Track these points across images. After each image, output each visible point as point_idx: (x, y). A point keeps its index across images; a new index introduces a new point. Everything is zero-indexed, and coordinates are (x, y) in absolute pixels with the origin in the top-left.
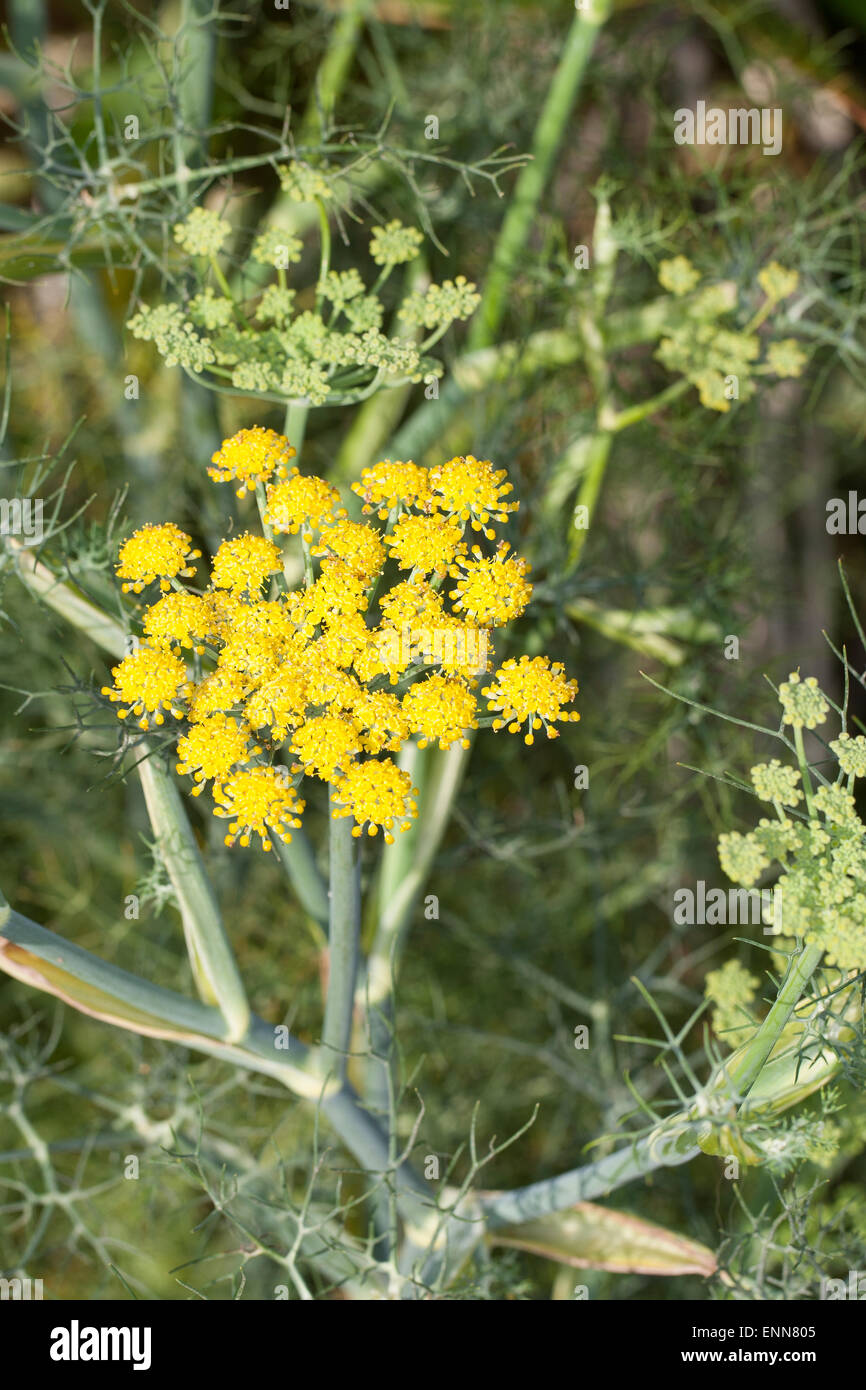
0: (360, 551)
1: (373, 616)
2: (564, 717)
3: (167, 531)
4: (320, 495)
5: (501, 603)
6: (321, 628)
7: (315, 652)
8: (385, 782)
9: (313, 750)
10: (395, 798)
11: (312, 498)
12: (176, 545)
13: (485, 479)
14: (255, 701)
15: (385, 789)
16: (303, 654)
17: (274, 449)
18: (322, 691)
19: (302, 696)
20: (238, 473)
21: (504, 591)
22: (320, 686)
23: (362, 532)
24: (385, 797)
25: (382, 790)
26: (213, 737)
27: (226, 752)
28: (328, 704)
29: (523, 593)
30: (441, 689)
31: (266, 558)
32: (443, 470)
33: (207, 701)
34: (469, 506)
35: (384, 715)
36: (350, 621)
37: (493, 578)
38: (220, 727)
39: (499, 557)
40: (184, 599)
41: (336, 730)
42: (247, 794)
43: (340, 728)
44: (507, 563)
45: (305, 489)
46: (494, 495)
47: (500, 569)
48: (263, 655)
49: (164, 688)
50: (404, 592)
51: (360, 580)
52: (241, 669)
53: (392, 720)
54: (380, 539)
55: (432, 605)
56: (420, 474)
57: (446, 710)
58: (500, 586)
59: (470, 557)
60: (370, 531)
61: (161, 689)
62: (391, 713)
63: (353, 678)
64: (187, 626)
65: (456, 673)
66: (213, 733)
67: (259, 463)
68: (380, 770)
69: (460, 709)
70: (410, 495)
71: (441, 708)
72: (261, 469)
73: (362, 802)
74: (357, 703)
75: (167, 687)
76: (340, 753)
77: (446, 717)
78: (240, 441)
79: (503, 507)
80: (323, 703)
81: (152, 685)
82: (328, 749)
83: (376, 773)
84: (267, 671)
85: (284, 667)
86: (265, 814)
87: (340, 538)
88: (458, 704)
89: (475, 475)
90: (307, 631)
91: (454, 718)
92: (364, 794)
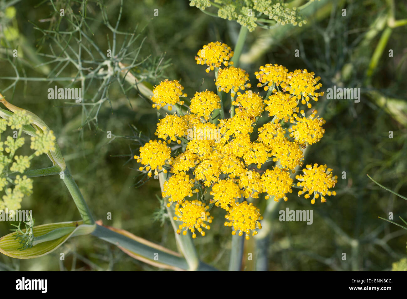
0: (253, 106)
1: (254, 137)
2: (329, 194)
3: (173, 84)
4: (240, 77)
5: (310, 137)
6: (232, 138)
7: (228, 148)
8: (248, 214)
9: (219, 196)
10: (252, 222)
11: (236, 78)
12: (176, 91)
13: (310, 82)
14: (199, 168)
15: (248, 217)
16: (223, 148)
17: (223, 53)
18: (228, 168)
19: (219, 169)
20: (207, 62)
21: (312, 132)
22: (227, 165)
23: (255, 98)
24: (247, 221)
25: (246, 217)
26: (178, 184)
27: (183, 191)
28: (230, 174)
29: (320, 133)
30: (278, 174)
31: (213, 103)
32: (293, 75)
33: (179, 166)
34: (301, 93)
35: (253, 182)
36: (244, 138)
37: (308, 126)
38: (182, 180)
39: (311, 117)
40: (175, 118)
41: (231, 188)
42: (188, 213)
43: (232, 187)
44: (315, 120)
45: (234, 74)
46: (313, 89)
47: (311, 122)
48: (205, 148)
49: (160, 161)
50: (270, 127)
51: (251, 119)
52: (195, 153)
53: (256, 185)
54: (262, 101)
55: (280, 134)
56: (284, 72)
57: (278, 185)
58: (310, 130)
59: (299, 115)
60: (258, 97)
61: (158, 161)
62: (256, 181)
63: (242, 163)
64: (174, 131)
65: (286, 167)
66: (178, 182)
67: (216, 59)
68: (247, 208)
69: (285, 185)
70: (278, 81)
71: (277, 184)
72: (217, 62)
73: (237, 221)
74: (242, 175)
75: (161, 160)
76: (230, 199)
77: (279, 188)
78: (209, 48)
79: (317, 95)
80: (227, 173)
81: (155, 159)
82: (226, 196)
83: (245, 209)
84: (206, 154)
85: (214, 153)
86: (194, 223)
87: (245, 100)
88: (284, 182)
89: (306, 80)
90: (226, 138)
91: (282, 189)
92: (239, 218)
